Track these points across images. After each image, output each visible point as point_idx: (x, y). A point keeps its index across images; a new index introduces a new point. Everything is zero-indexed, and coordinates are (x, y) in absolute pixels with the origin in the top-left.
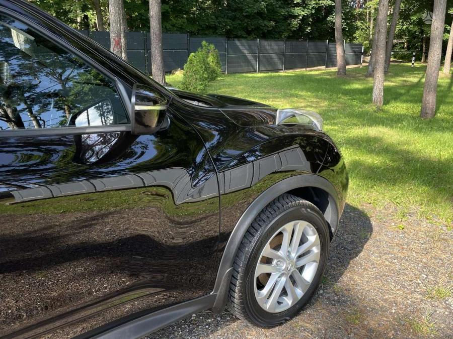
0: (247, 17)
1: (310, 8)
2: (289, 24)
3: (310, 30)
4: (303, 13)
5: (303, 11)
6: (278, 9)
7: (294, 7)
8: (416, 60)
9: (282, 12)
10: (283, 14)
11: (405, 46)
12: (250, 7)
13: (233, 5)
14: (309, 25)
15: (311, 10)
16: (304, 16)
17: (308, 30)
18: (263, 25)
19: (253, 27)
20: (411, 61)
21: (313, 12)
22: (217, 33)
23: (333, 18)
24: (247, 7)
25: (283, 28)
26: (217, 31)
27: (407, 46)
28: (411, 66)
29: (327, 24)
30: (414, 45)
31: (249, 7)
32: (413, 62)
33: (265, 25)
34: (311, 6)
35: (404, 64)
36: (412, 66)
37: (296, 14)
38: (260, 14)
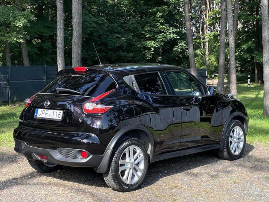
0: (111, 50)
1: (160, 41)
2: (144, 55)
3: (160, 59)
4: (154, 45)
5: (154, 44)
6: (135, 42)
7: (147, 40)
8: (251, 82)
9: (138, 45)
10: (139, 46)
11: (239, 69)
12: (114, 42)
13: (98, 41)
14: (160, 55)
15: (160, 42)
16: (155, 47)
17: (159, 59)
18: (124, 56)
19: (116, 58)
20: (247, 82)
21: (162, 44)
22: (87, 64)
23: (178, 48)
24: (111, 42)
25: (139, 58)
26: (87, 62)
27: (241, 70)
28: (247, 87)
29: (173, 53)
30: (246, 69)
31: (112, 42)
32: (249, 83)
33: (125, 55)
34: (160, 40)
35: (241, 85)
36: (249, 86)
37: (149, 46)
38: (121, 47)
